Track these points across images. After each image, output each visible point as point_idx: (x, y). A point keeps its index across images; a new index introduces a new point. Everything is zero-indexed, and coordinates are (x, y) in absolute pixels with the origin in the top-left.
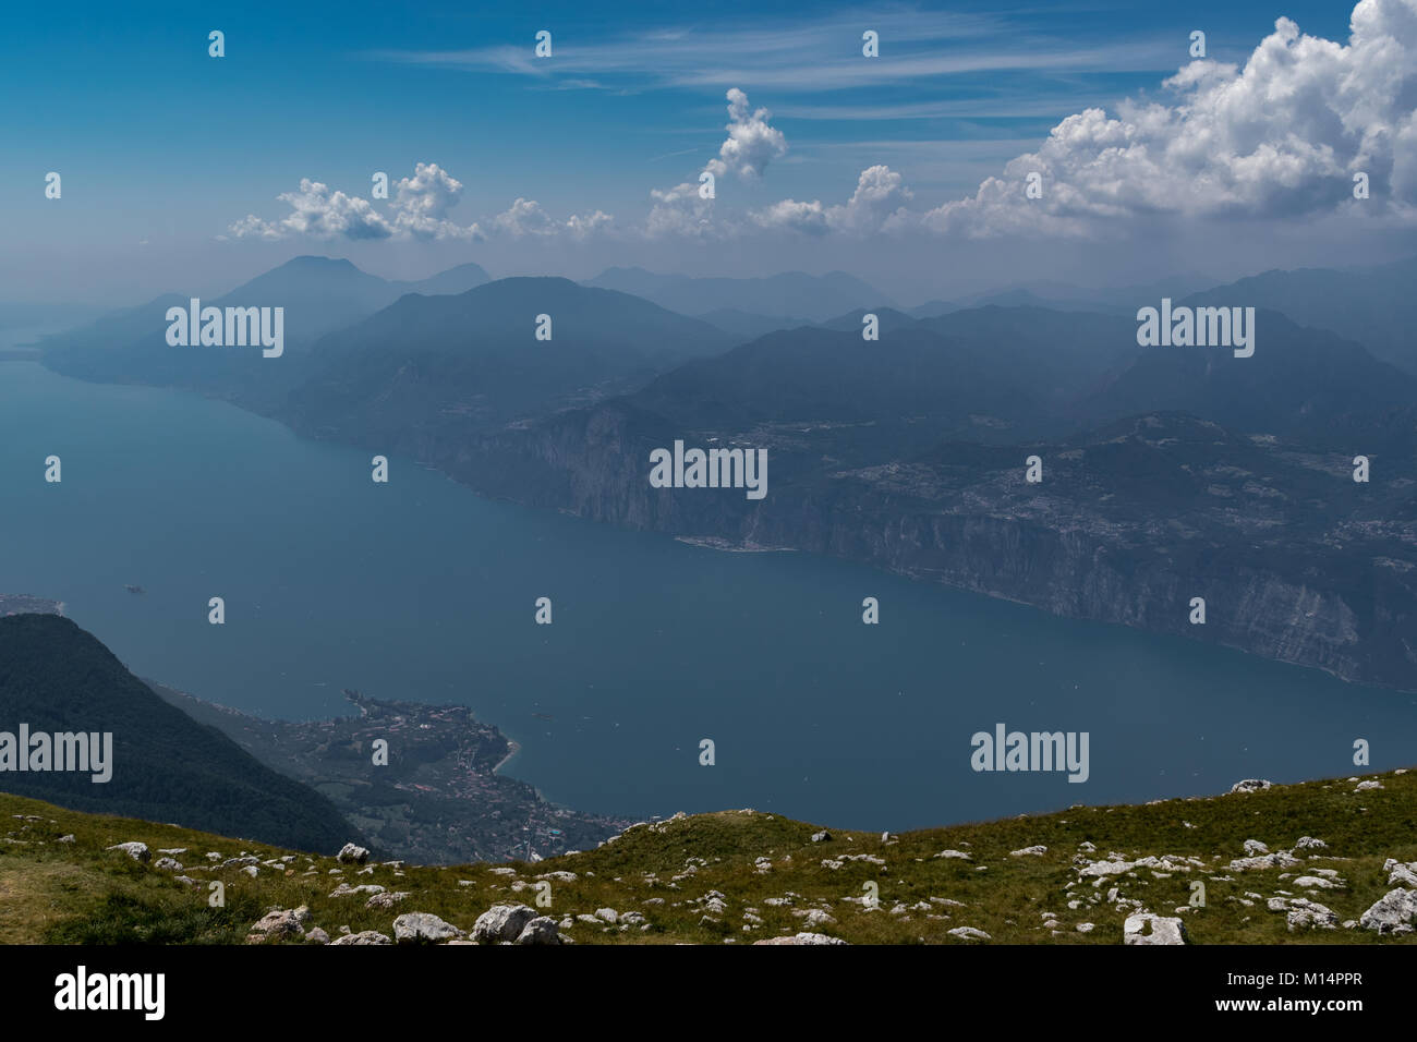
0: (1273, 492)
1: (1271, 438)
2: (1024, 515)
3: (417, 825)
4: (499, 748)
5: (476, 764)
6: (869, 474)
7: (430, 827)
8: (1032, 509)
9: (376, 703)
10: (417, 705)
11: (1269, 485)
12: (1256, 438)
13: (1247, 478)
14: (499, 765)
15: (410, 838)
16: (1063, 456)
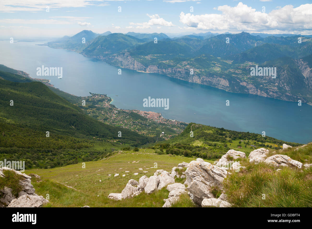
0: (219, 65)
1: (220, 58)
2: (185, 68)
3: (97, 111)
4: (110, 100)
5: (107, 102)
6: (164, 62)
7: (99, 111)
8: (187, 67)
9: (94, 94)
10: (99, 94)
11: (219, 64)
12: (218, 58)
13: (216, 63)
14: (110, 102)
15: (96, 113)
16: (191, 60)
